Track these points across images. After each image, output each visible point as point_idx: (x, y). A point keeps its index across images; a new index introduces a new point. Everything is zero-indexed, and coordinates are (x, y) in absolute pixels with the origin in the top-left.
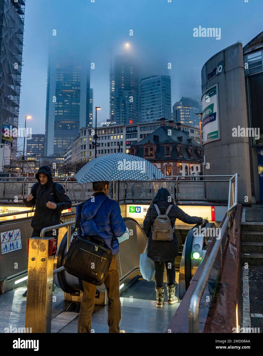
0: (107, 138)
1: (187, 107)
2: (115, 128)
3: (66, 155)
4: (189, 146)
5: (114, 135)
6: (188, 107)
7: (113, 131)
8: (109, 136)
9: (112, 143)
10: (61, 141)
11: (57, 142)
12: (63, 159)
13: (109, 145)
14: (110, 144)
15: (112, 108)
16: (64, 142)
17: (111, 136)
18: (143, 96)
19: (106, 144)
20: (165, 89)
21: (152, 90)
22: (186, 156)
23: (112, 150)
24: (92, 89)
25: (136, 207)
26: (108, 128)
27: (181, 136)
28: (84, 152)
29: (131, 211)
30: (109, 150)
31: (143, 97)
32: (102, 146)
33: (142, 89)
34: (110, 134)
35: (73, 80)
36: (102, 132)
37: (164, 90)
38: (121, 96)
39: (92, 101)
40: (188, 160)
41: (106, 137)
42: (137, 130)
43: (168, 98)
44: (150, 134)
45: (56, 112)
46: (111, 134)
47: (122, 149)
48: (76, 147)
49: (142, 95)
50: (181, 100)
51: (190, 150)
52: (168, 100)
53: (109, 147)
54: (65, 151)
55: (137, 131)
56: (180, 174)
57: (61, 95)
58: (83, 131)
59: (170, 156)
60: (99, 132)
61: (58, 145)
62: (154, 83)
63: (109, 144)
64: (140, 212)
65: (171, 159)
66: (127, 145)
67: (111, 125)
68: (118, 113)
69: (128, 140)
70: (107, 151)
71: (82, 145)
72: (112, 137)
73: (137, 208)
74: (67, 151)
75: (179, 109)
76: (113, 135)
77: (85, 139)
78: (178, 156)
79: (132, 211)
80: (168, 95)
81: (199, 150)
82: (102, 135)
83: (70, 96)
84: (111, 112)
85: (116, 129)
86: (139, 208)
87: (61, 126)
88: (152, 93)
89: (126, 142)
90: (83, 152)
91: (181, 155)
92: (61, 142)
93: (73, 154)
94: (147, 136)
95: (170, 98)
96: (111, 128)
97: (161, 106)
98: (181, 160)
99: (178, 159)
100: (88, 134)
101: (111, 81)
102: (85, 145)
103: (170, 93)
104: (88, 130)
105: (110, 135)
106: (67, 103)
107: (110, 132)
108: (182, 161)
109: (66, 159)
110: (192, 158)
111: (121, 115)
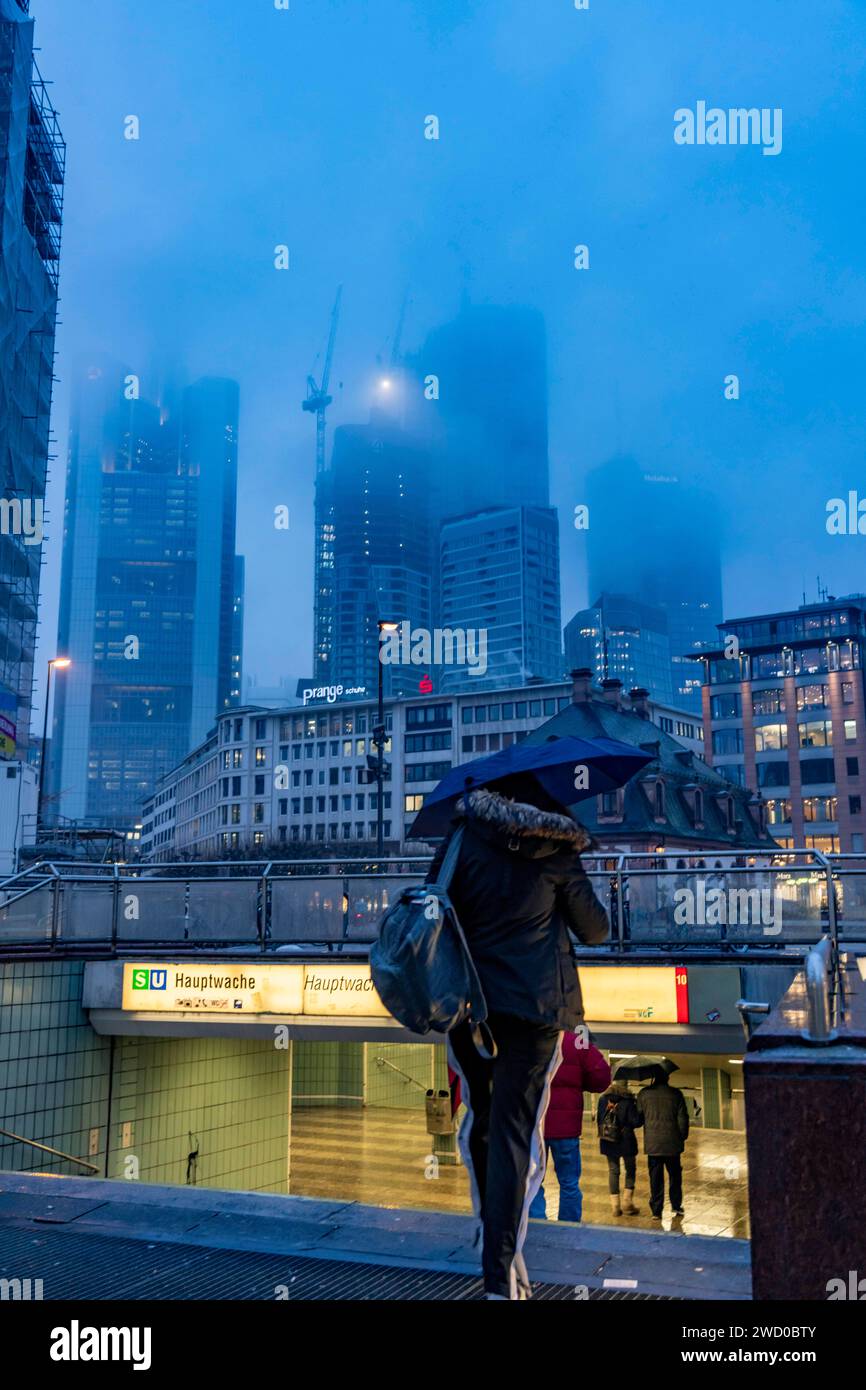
0: (328, 749)
1: (621, 630)
2: (359, 709)
3: (150, 818)
4: (687, 780)
5: (357, 740)
6: (625, 631)
7: (354, 720)
8: (337, 742)
9: (347, 769)
10: (115, 763)
11: (99, 770)
12: (137, 836)
13: (334, 780)
14: (341, 775)
15: (320, 632)
16: (128, 770)
17: (345, 742)
18: (446, 587)
19: (322, 774)
20: (533, 558)
21: (483, 561)
22: (676, 821)
23: (347, 797)
24: (241, 559)
25: (152, 972)
26: (333, 712)
27: (654, 741)
28: (233, 805)
29: (137, 984)
30: (334, 799)
31: (448, 592)
32: (309, 782)
33: (446, 557)
34: (338, 734)
35: (168, 522)
36: (307, 726)
37: (531, 564)
38: (362, 584)
39: (240, 606)
40: (686, 834)
41: (322, 745)
42: (449, 717)
43: (547, 594)
44: (532, 732)
45: (97, 646)
46: (345, 733)
47: (389, 795)
48: (196, 786)
49: (445, 581)
50: (598, 605)
51: (693, 794)
52: (550, 602)
53: (335, 787)
54: (144, 803)
55: (451, 721)
56: (660, 890)
57: (117, 580)
58: (228, 722)
59: (620, 820)
60: (294, 725)
61: (105, 781)
62: (492, 534)
63: (334, 773)
64: (164, 987)
65: (624, 829)
66: (408, 779)
67: (346, 700)
68: (347, 652)
69: (412, 758)
70: (328, 803)
71: (226, 780)
72: (348, 746)
73: (155, 975)
74: (153, 802)
75: (590, 640)
76: (354, 737)
77: (236, 756)
78: (652, 817)
79: (140, 983)
80: (546, 582)
81: (724, 796)
82: (307, 737)
83: (152, 584)
84: (318, 651)
85: (366, 714)
86: (162, 975)
87: (116, 706)
88: (483, 573)
89: (406, 766)
90: (230, 808)
91: (662, 815)
92: (113, 770)
93: (182, 814)
94: (518, 740)
95: (556, 597)
96: (346, 711)
97: (519, 627)
98: (662, 835)
99: (651, 828)
100: (251, 735)
101: (319, 524)
102: (237, 780)
103: (556, 573)
104: (252, 719)
105: (341, 738)
106: (143, 614)
107: (341, 726)
108: (667, 839)
109: (149, 837)
110: (700, 826)
111: (359, 661)
